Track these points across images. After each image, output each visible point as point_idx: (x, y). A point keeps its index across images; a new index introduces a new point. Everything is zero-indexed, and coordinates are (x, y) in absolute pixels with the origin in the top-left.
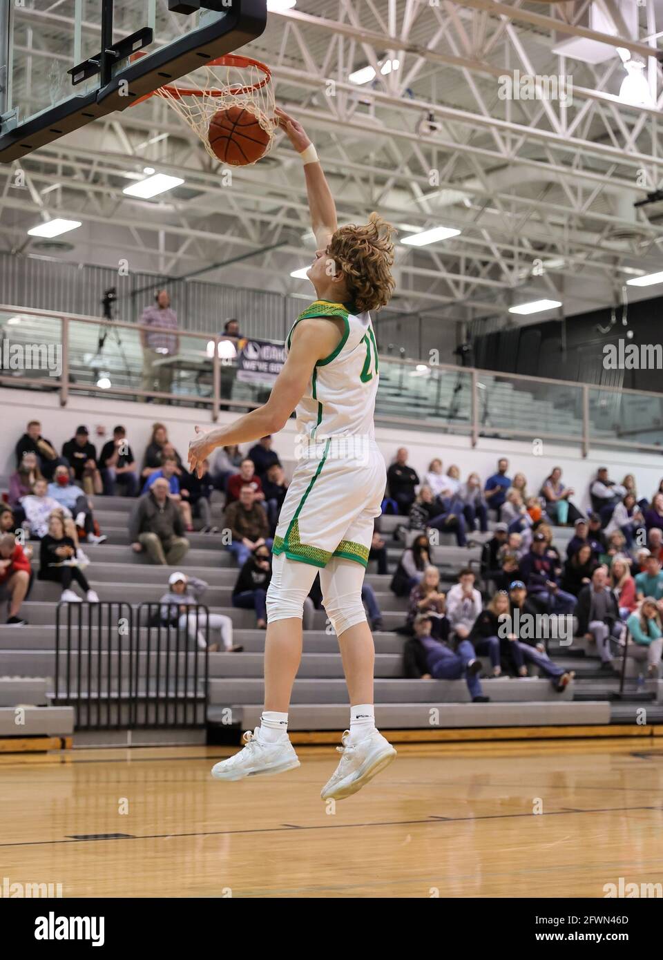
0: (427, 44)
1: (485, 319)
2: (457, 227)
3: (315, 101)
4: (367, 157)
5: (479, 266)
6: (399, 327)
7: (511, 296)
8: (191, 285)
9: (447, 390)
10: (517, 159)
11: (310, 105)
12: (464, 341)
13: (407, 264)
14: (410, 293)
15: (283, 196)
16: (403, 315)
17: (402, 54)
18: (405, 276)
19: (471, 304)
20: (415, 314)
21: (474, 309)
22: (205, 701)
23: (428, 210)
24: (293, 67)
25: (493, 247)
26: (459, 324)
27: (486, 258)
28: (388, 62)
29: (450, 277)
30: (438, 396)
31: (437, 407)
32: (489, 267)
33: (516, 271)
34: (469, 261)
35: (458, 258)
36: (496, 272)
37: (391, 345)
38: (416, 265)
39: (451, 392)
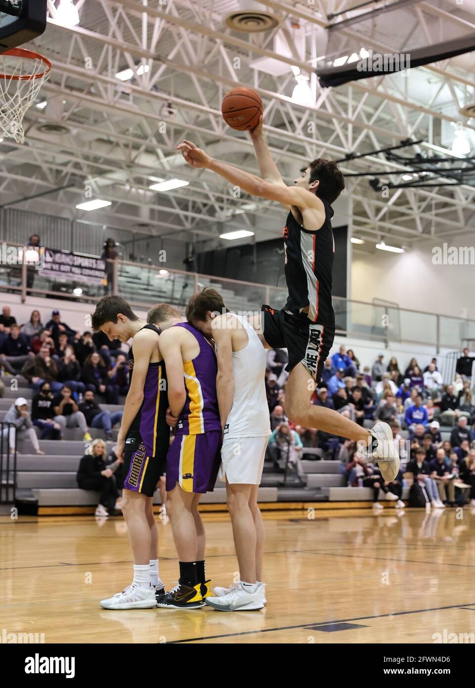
0: (167, 55)
1: (204, 242)
2: (186, 180)
3: (93, 90)
4: (128, 130)
5: (201, 206)
6: (148, 245)
7: (222, 227)
8: (8, 210)
9: (179, 286)
10: (226, 136)
11: (90, 93)
12: (190, 255)
13: (154, 203)
14: (155, 223)
15: (71, 154)
16: (151, 237)
17: (151, 61)
18: (152, 211)
19: (196, 232)
20: (159, 237)
21: (198, 235)
22: (14, 486)
23: (168, 167)
24: (78, 65)
25: (210, 194)
26: (187, 245)
27: (205, 201)
28: (142, 67)
29: (182, 213)
30: (173, 291)
31: (172, 298)
32: (207, 208)
33: (225, 210)
34: (194, 203)
35: (188, 201)
36: (212, 211)
37: (142, 256)
38: (159, 204)
39: (181, 289)
